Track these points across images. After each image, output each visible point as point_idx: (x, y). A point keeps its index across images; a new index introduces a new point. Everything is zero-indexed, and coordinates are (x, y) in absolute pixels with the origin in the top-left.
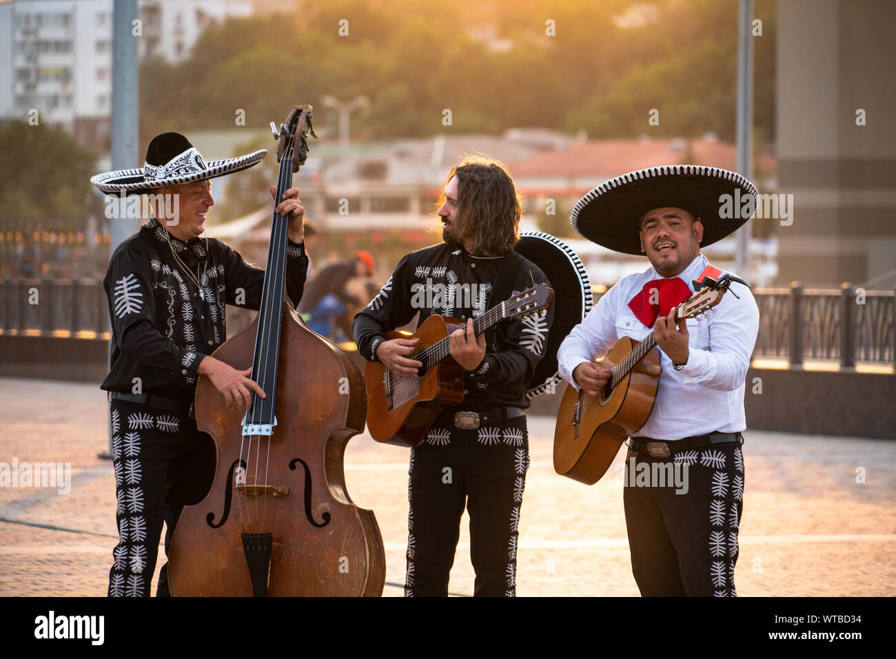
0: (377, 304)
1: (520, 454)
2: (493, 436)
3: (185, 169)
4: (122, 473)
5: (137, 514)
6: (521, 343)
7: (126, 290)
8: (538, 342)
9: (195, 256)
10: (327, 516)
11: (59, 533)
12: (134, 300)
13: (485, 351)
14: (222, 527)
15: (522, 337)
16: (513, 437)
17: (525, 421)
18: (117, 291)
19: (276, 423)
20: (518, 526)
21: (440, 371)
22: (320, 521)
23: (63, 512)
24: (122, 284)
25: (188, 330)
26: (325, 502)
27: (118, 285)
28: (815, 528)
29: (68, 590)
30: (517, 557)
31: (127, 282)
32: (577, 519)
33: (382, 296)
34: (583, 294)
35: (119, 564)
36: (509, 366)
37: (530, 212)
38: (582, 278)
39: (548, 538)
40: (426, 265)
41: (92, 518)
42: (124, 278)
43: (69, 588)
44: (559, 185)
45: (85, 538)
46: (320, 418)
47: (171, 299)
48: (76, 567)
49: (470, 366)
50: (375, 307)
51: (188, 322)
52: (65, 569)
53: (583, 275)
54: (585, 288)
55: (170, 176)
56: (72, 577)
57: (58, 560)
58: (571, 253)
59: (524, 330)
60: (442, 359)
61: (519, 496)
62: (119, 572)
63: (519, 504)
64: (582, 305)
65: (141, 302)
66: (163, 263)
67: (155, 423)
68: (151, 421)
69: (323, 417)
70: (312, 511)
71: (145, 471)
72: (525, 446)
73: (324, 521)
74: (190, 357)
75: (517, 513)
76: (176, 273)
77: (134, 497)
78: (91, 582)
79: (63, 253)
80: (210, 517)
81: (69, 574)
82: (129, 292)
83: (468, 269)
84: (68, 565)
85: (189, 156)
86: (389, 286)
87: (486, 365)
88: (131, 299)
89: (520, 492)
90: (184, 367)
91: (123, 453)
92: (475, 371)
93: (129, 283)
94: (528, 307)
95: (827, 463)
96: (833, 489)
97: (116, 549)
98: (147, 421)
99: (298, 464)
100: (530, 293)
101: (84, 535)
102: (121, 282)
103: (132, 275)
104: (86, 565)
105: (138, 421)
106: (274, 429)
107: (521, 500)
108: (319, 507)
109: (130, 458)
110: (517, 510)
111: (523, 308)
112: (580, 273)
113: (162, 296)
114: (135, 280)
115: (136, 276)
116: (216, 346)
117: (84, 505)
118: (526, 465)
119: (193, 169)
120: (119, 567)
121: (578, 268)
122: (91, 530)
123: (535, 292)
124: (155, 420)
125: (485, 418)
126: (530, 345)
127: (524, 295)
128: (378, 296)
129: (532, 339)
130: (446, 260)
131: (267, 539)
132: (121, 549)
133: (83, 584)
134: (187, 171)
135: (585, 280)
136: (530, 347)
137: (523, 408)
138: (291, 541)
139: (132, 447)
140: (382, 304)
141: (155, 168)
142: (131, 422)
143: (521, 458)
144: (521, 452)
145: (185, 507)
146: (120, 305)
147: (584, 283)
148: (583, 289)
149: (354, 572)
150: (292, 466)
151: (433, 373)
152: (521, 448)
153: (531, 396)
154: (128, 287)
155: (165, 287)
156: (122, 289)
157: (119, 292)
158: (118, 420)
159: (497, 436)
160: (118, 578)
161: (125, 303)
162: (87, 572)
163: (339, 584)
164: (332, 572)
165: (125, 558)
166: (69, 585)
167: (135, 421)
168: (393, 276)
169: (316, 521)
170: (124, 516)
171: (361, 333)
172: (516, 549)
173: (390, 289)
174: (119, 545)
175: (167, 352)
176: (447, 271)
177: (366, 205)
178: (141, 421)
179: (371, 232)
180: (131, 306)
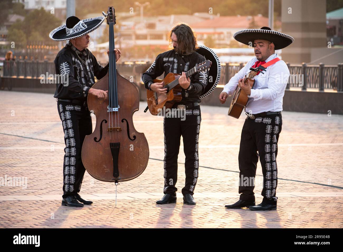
0: (150, 70)
1: (198, 117)
2: (190, 112)
3: (79, 29)
4: (65, 124)
5: (72, 137)
6: (200, 81)
7: (64, 67)
8: (205, 80)
9: (83, 55)
10: (135, 137)
11: (50, 143)
12: (67, 70)
13: (190, 82)
14: (100, 142)
15: (200, 79)
16: (196, 112)
17: (200, 106)
18: (61, 67)
19: (119, 107)
20: (199, 140)
21: (174, 91)
22: (133, 138)
23: (51, 136)
24: (63, 65)
25: (83, 80)
26: (134, 132)
27: (62, 65)
28: (293, 142)
29: (53, 161)
30: (198, 150)
31: (65, 64)
32: (216, 139)
33: (152, 68)
34: (218, 65)
35: (67, 154)
36: (197, 88)
37: (201, 39)
38: (217, 60)
39: (207, 145)
40: (167, 57)
41: (60, 138)
42: (64, 63)
43: (53, 160)
44: (211, 31)
45: (58, 144)
46: (130, 106)
47: (78, 70)
48: (55, 154)
49: (185, 88)
50: (149, 71)
51: (83, 78)
52: (52, 154)
53: (217, 59)
54: (218, 63)
55: (74, 32)
56: (54, 157)
57: (49, 151)
58: (214, 53)
59: (200, 76)
60: (174, 87)
61: (198, 131)
62: (67, 156)
63: (198, 134)
64: (217, 68)
65: (69, 71)
66: (75, 58)
67: (74, 108)
68: (73, 108)
69: (131, 105)
70: (130, 136)
71: (73, 123)
72: (200, 115)
73: (134, 138)
74: (85, 88)
75: (198, 136)
76: (79, 61)
77: (71, 132)
78: (60, 158)
79: (51, 52)
80: (95, 139)
81: (53, 156)
82: (65, 67)
83: (181, 58)
84: (52, 153)
85: (79, 24)
86: (154, 64)
87: (191, 87)
88: (66, 70)
89: (199, 130)
90: (84, 91)
91: (65, 118)
92: (187, 89)
93: (65, 65)
94: (203, 68)
95: (297, 121)
96: (299, 129)
97: (65, 149)
98: (72, 108)
99: (124, 120)
100: (204, 63)
101: (58, 143)
102: (62, 64)
103: (66, 62)
104: (58, 153)
105: (69, 108)
106: (119, 109)
107: (199, 132)
108: (132, 134)
109: (68, 119)
110: (198, 135)
111: (202, 68)
112: (216, 58)
113: (76, 68)
114: (67, 64)
115: (68, 62)
116: (92, 84)
117: (58, 134)
118: (200, 121)
119: (81, 28)
120: (67, 155)
121: (215, 57)
122: (60, 142)
123: (205, 63)
124: (74, 107)
125: (187, 107)
126: (203, 81)
127: (202, 64)
128: (150, 67)
129: (203, 79)
130: (173, 55)
131: (118, 145)
132: (67, 149)
133: (57, 159)
134: (80, 30)
135: (218, 60)
136: (203, 82)
137: (199, 102)
138: (124, 145)
139: (68, 116)
140: (152, 70)
141: (69, 29)
142: (67, 108)
143: (199, 119)
144: (199, 117)
145: (86, 136)
146: (62, 72)
147: (218, 61)
148: (217, 63)
149: (145, 154)
150: (122, 121)
151: (172, 92)
152: (199, 116)
153: (201, 98)
154: (65, 66)
155: (76, 66)
156: (63, 67)
157: (62, 68)
158: (62, 107)
159: (191, 112)
160: (67, 159)
161: (64, 71)
162: (58, 155)
163: (140, 159)
164: (138, 154)
165: (69, 152)
166: (53, 159)
167: (68, 108)
168: (156, 61)
169: (131, 138)
170: (67, 138)
171: (145, 80)
172: (198, 148)
173: (154, 65)
174: (66, 148)
175: (78, 86)
176: (174, 59)
177: (149, 37)
178: (70, 108)
179: (150, 46)
180: (66, 72)
